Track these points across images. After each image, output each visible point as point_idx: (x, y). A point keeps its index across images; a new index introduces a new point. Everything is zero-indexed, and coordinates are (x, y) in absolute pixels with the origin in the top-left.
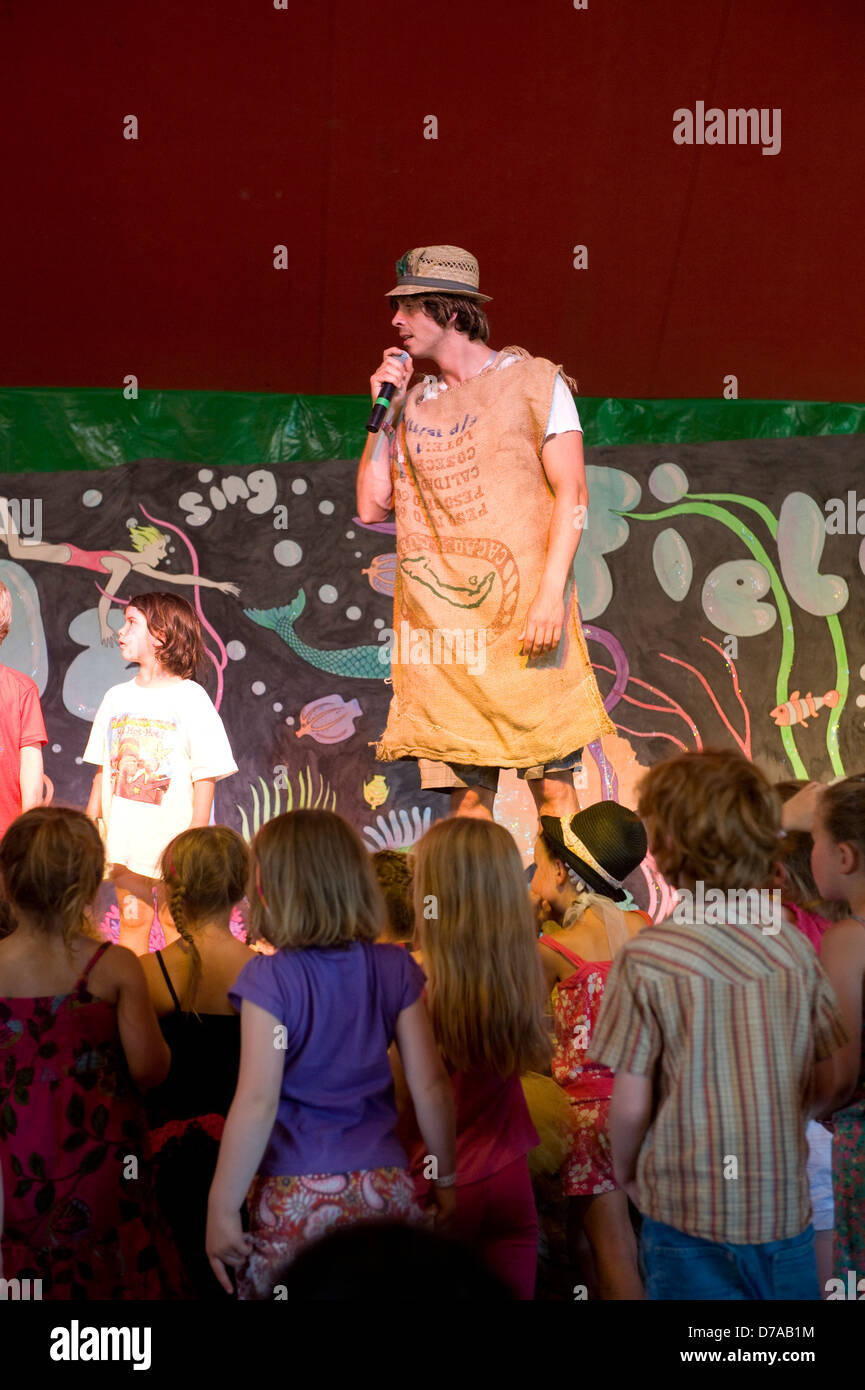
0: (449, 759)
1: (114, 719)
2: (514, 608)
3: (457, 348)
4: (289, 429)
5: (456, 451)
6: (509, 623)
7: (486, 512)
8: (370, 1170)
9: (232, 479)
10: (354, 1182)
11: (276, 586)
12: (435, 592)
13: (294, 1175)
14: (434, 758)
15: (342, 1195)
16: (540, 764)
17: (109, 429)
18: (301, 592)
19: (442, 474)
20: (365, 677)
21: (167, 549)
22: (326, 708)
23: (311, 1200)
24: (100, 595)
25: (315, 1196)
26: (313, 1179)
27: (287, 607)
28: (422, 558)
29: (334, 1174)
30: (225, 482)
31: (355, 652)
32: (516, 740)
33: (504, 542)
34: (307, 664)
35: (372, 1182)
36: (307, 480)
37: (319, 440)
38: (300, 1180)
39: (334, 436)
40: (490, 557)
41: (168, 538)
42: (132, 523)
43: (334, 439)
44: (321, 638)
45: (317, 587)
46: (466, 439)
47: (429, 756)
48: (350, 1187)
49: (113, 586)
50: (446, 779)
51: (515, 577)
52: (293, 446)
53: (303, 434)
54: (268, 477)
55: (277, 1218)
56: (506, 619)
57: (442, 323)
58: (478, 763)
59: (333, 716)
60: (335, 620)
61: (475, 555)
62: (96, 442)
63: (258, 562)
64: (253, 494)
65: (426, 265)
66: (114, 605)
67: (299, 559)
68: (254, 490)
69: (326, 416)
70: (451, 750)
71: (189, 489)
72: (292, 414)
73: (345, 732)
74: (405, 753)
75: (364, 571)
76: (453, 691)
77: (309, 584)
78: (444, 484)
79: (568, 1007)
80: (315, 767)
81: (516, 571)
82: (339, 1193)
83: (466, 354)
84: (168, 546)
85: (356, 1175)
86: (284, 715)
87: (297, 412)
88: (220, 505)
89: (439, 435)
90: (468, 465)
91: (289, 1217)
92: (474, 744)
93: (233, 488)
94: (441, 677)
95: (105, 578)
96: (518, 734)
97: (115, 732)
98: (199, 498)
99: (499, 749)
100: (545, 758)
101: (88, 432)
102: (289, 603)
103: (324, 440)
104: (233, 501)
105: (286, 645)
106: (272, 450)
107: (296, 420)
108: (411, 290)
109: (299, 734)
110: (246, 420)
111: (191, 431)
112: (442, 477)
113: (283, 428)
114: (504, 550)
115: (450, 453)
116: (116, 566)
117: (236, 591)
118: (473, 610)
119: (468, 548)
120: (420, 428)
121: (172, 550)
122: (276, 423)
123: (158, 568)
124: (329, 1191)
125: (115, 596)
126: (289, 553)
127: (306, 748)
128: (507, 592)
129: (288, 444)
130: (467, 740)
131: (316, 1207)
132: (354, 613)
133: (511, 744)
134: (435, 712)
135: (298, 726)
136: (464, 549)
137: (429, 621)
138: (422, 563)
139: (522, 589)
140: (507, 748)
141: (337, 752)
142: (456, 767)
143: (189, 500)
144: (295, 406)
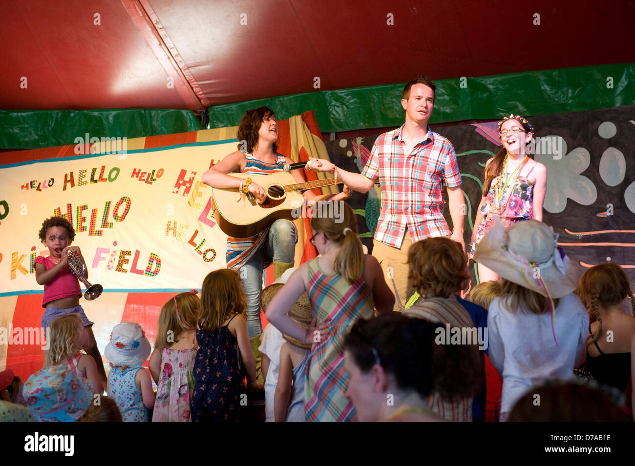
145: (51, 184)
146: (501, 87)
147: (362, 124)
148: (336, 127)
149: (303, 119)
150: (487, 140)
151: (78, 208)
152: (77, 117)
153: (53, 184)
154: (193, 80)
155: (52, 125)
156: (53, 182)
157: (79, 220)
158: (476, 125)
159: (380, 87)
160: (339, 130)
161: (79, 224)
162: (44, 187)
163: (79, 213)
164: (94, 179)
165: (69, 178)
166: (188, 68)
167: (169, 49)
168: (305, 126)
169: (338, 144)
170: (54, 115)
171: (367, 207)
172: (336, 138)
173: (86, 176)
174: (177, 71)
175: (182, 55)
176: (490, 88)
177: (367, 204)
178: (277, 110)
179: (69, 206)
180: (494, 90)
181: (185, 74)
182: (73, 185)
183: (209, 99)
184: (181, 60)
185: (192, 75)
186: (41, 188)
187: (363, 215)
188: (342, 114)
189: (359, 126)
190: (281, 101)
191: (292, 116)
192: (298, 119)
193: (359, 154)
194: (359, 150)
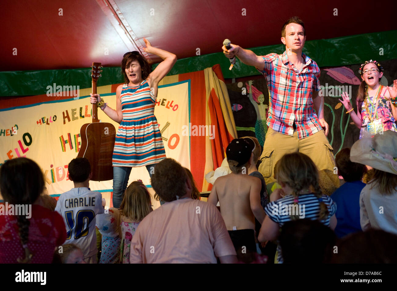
145: (55, 119)
146: (343, 45)
147: (252, 72)
148: (235, 74)
149: (213, 70)
150: (334, 80)
151: (75, 136)
152: (68, 74)
153: (56, 119)
154: (142, 47)
155: (52, 79)
156: (56, 118)
157: (77, 144)
158: (327, 70)
159: (263, 48)
160: (237, 76)
161: (77, 147)
162: (51, 121)
163: (76, 140)
164: (82, 115)
165: (66, 115)
166: (138, 39)
167: (126, 27)
168: (215, 74)
169: (237, 86)
170: (53, 73)
171: (256, 126)
172: (236, 82)
173: (77, 113)
174: (131, 41)
175: (134, 31)
176: (336, 46)
177: (256, 124)
178: (197, 65)
179: (69, 135)
180: (339, 47)
181: (136, 43)
182: (69, 120)
183: (152, 59)
184: (133, 34)
185: (141, 43)
186: (49, 122)
187: (254, 131)
188: (239, 66)
189: (250, 74)
190: (199, 59)
191: (206, 68)
192: (210, 69)
193: (250, 92)
194: (250, 88)
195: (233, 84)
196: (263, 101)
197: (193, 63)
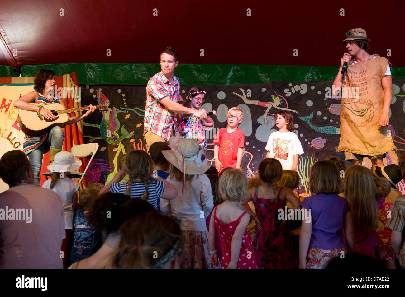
0: (353, 152)
1: (274, 139)
2: (372, 117)
3: (362, 53)
4: (310, 74)
5: (361, 78)
6: (371, 121)
7: (368, 93)
8: (337, 249)
9: (297, 86)
10: (333, 251)
11: (307, 111)
12: (352, 112)
13: (319, 248)
14: (349, 151)
15: (330, 254)
16: (376, 155)
17: (267, 74)
18: (313, 113)
19: (358, 83)
20: (328, 133)
21: (281, 102)
22: (318, 140)
23: (322, 254)
24: (265, 112)
25: (323, 254)
26: (323, 250)
27: (309, 116)
28: (350, 103)
29: (328, 249)
30: (295, 86)
31: (325, 127)
32: (371, 149)
33: (371, 101)
34: (314, 130)
35: (337, 252)
36: (315, 86)
37: (317, 77)
38: (320, 250)
39: (321, 76)
40: (368, 104)
41: (281, 99)
42: (273, 96)
43: (321, 77)
44: (317, 124)
45: (316, 112)
46: (364, 76)
47: (348, 151)
48: (332, 253)
49: (268, 110)
50: (352, 157)
51: (373, 109)
52: (310, 79)
53: (313, 75)
54: (305, 85)
55: (314, 257)
56: (371, 119)
57: (360, 46)
58: (361, 154)
59: (319, 142)
60: (320, 119)
61: (364, 104)
62: (264, 77)
63: (302, 105)
64: (302, 89)
65: (356, 33)
66: (268, 115)
67: (312, 105)
68: (302, 88)
69: (319, 71)
70: (354, 150)
71: (287, 88)
72: (311, 71)
73: (322, 146)
74: (342, 150)
75: (328, 108)
76: (355, 136)
77: (314, 111)
78: (358, 86)
79: (380, 213)
80: (315, 154)
81: (374, 108)
82: (329, 254)
83: (364, 55)
84: (281, 101)
85: (334, 250)
86: (307, 142)
87: (312, 70)
88: (294, 92)
89: (356, 74)
90: (364, 82)
91: (317, 258)
92: (360, 149)
93: (297, 88)
94: (353, 132)
95: (266, 108)
96: (371, 148)
97: (275, 143)
98: (289, 90)
99: (366, 151)
100: (378, 154)
101: (262, 75)
102: (309, 115)
103: (318, 77)
104: (297, 91)
105: (308, 125)
106: (305, 79)
107: (312, 72)
108: (353, 39)
109: (311, 146)
110: (299, 72)
111: (286, 75)
112: (358, 84)
113: (308, 74)
114: (371, 103)
115: (360, 78)
116: (269, 106)
117: (297, 112)
118: (362, 117)
119: (362, 102)
120: (351, 72)
121: (282, 102)
122: (307, 73)
123: (278, 106)
124: (327, 253)
125: (268, 113)
126: (310, 103)
127: (312, 150)
128: (371, 113)
129: (309, 78)
130: (358, 148)
131: (323, 257)
132: (325, 118)
133: (369, 150)
134: (350, 141)
135: (311, 144)
136: (361, 102)
137: (350, 119)
138: (349, 104)
139: (375, 112)
140: (368, 151)
141: (320, 151)
142: (355, 154)
143: (286, 91)
144: (311, 69)
147: (103, 82)
148: (89, 82)
149: (71, 76)
154: (13, 50)
159: (113, 64)
160: (91, 84)
166: (10, 43)
168: (72, 80)
169: (89, 91)
171: (101, 124)
172: (89, 88)
174: (4, 44)
175: (7, 36)
177: (101, 122)
178: (59, 70)
181: (9, 46)
183: (21, 61)
184: (7, 38)
185: (13, 47)
187: (99, 128)
188: (93, 76)
189: (101, 83)
190: (61, 66)
191: (65, 74)
192: (68, 76)
193: (99, 97)
194: (99, 95)
195: (87, 89)
196: (109, 105)
197: (56, 69)
